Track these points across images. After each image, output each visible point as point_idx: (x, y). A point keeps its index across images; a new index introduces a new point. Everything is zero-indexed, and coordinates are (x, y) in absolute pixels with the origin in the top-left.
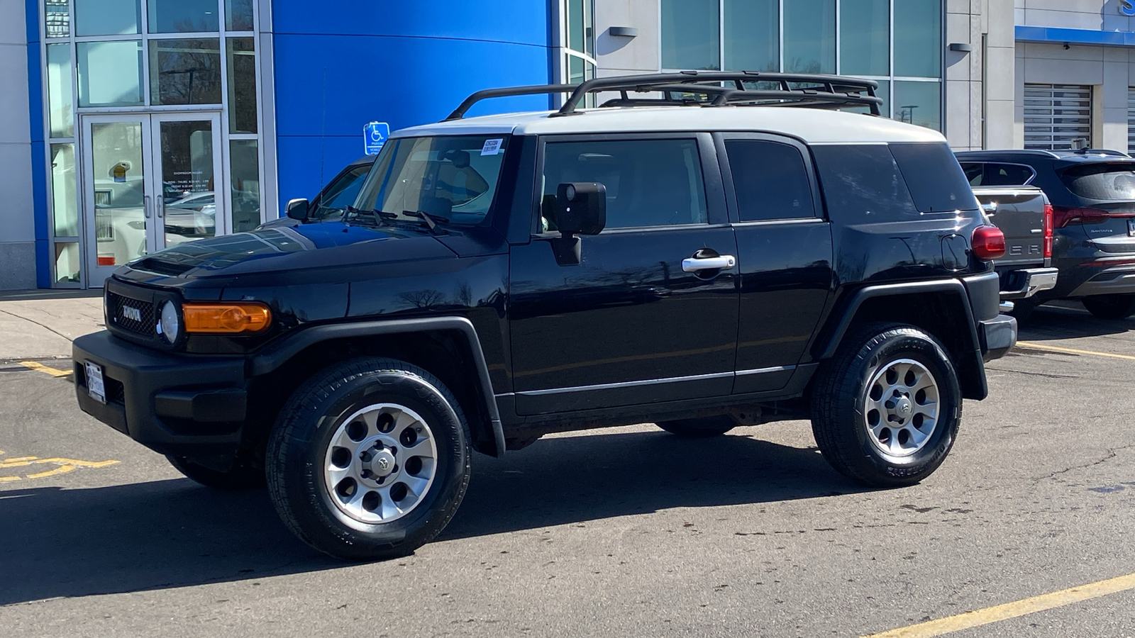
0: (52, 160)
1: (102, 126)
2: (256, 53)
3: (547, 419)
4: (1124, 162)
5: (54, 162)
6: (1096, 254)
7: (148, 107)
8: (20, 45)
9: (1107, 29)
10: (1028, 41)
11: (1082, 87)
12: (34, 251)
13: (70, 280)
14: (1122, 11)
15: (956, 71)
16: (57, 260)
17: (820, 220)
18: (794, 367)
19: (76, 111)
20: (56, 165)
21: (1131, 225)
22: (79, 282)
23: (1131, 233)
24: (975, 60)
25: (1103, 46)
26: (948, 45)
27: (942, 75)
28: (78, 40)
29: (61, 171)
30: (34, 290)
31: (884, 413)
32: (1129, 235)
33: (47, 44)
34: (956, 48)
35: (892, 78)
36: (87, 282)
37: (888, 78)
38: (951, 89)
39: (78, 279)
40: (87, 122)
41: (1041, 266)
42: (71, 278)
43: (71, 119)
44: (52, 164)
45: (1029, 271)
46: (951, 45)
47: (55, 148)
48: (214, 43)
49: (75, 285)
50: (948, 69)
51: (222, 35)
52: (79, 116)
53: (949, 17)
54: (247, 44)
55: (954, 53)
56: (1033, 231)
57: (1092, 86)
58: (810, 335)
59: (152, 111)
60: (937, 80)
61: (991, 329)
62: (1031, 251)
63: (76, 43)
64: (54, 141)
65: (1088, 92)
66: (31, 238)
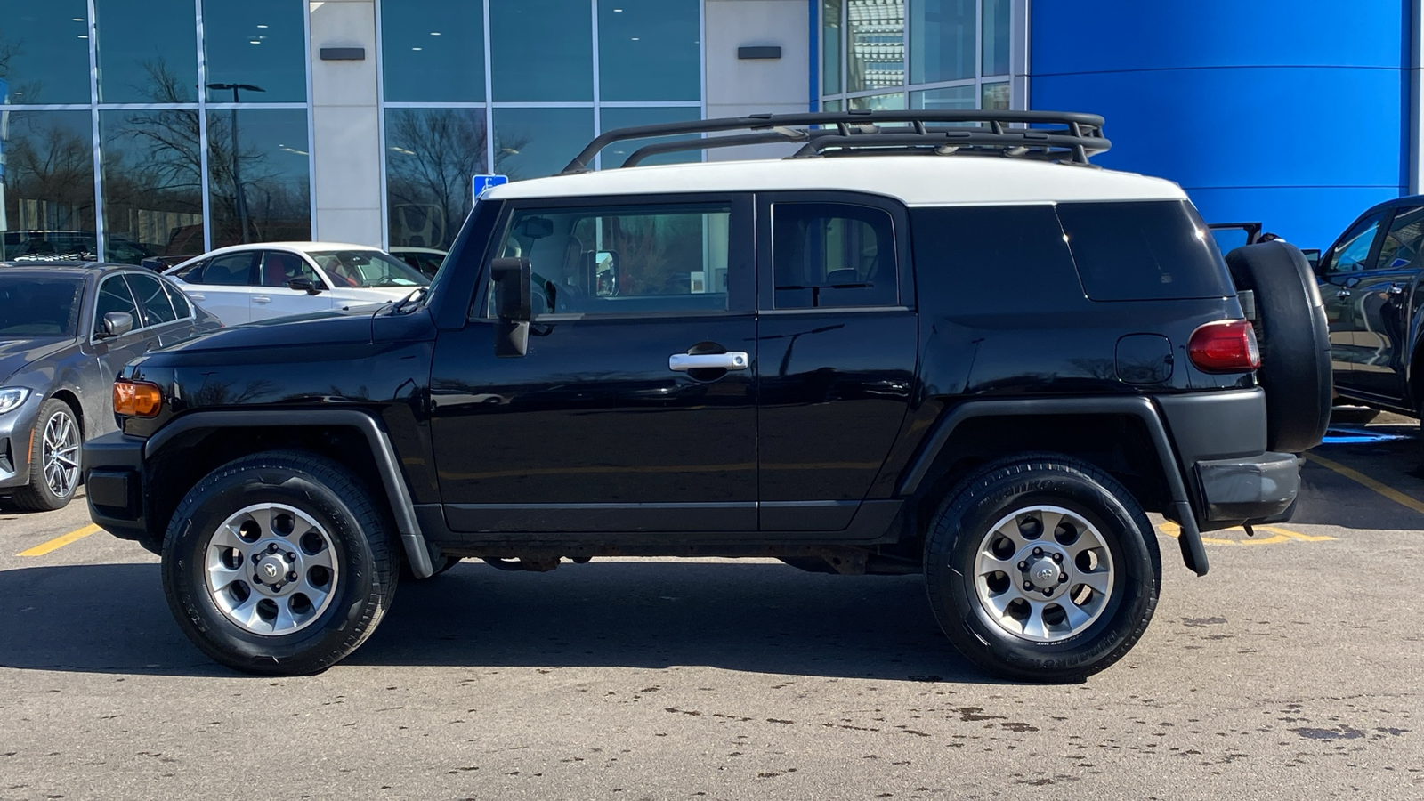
3: (492, 539)
17: (905, 309)
18: (858, 503)
31: (1017, 578)
33: (824, 103)
51: (979, 81)
58: (881, 463)
61: (1213, 473)
63: (848, 100)
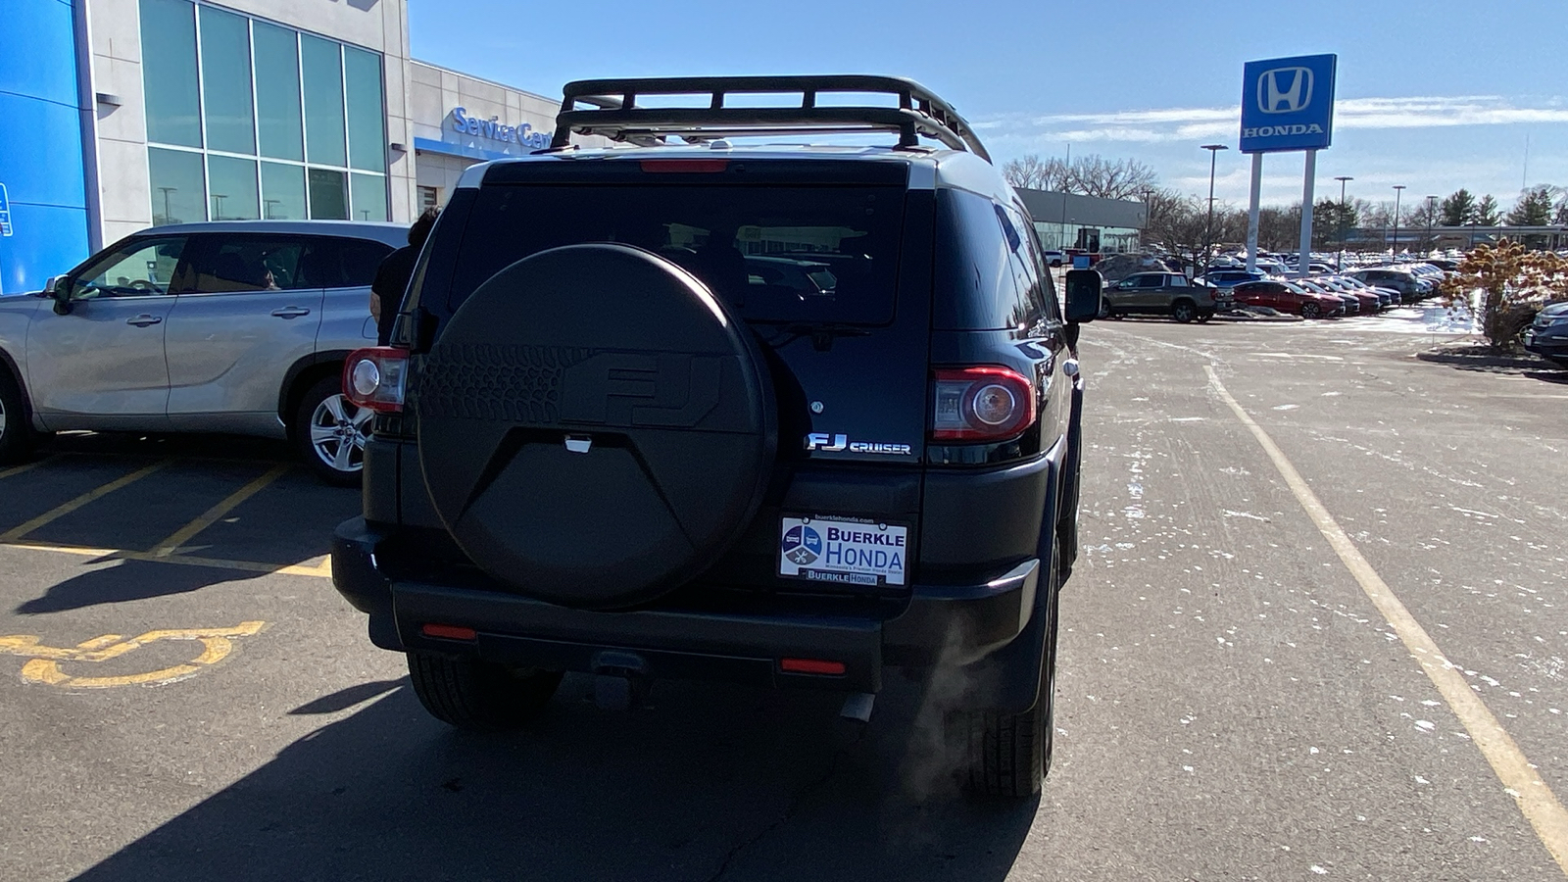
9: (445, 141)
14: (455, 126)
15: (395, 167)
24: (404, 160)
25: (443, 154)
26: (390, 143)
27: (387, 171)
34: (396, 147)
35: (349, 170)
37: (345, 169)
38: (393, 183)
46: (393, 145)
50: (391, 166)
53: (389, 120)
55: (393, 150)
57: (436, 189)
60: (383, 175)
65: (432, 193)
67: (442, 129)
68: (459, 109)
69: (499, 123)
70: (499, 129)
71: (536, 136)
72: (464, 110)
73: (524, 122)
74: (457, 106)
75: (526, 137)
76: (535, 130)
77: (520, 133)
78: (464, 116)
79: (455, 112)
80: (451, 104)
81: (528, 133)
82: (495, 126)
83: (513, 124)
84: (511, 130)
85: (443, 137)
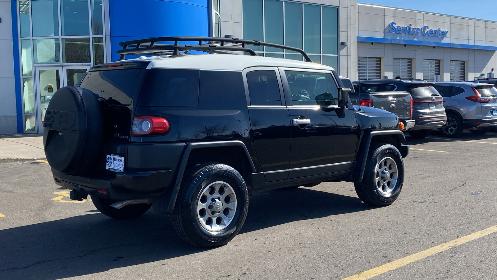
0: (23, 85)
1: (43, 71)
2: (104, 44)
4: (424, 83)
5: (24, 85)
6: (419, 115)
7: (62, 64)
8: (10, 40)
9: (385, 38)
10: (361, 42)
11: (377, 58)
12: (16, 119)
13: (30, 130)
14: (391, 31)
15: (343, 52)
16: (25, 122)
19: (33, 66)
20: (25, 86)
21: (430, 105)
22: (35, 131)
23: (430, 108)
24: (349, 48)
25: (384, 43)
26: (340, 43)
27: (338, 53)
28: (34, 38)
29: (26, 89)
30: (17, 134)
32: (429, 109)
33: (21, 40)
34: (343, 44)
35: (322, 55)
36: (38, 130)
37: (320, 55)
38: (341, 58)
39: (34, 129)
40: (38, 69)
41: (409, 119)
42: (31, 129)
43: (31, 69)
44: (23, 86)
45: (407, 121)
46: (341, 43)
47: (25, 80)
48: (88, 40)
49: (34, 132)
50: (340, 51)
51: (91, 36)
52: (34, 67)
53: (340, 33)
54: (100, 40)
55: (342, 45)
56: (407, 107)
57: (381, 58)
59: (63, 65)
60: (336, 55)
62: (407, 114)
63: (33, 39)
64: (24, 77)
65: (379, 60)
66: (15, 114)
67: (384, 32)
68: (392, 23)
69: (412, 27)
70: (412, 30)
71: (431, 31)
72: (395, 24)
73: (425, 25)
74: (392, 22)
75: (425, 32)
76: (430, 28)
77: (422, 30)
78: (395, 26)
79: (390, 25)
80: (389, 21)
81: (427, 30)
82: (410, 29)
83: (420, 26)
84: (418, 29)
85: (384, 36)
